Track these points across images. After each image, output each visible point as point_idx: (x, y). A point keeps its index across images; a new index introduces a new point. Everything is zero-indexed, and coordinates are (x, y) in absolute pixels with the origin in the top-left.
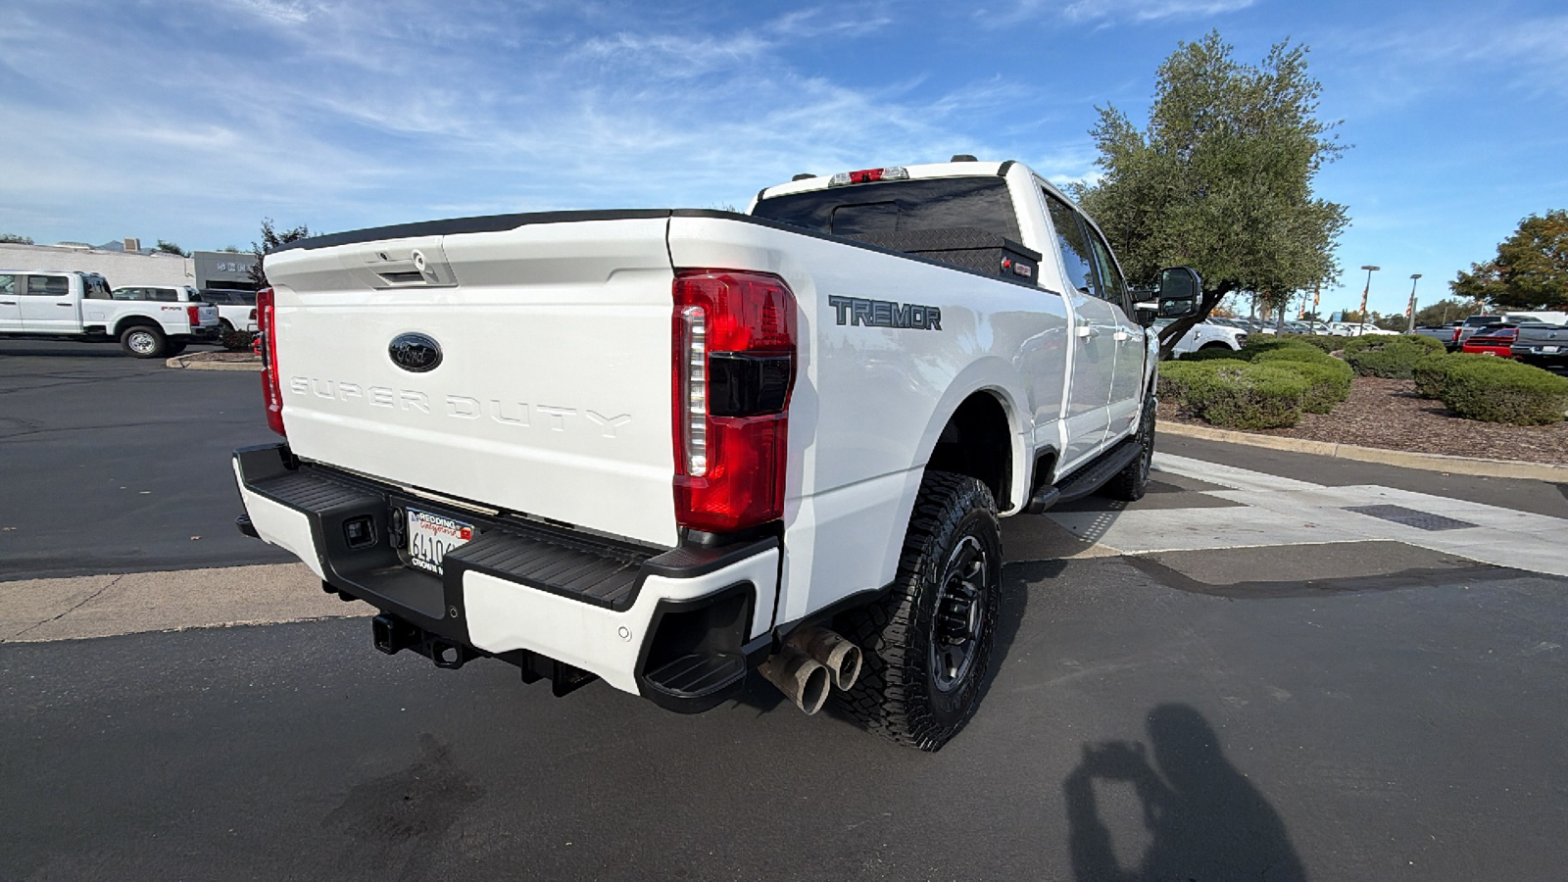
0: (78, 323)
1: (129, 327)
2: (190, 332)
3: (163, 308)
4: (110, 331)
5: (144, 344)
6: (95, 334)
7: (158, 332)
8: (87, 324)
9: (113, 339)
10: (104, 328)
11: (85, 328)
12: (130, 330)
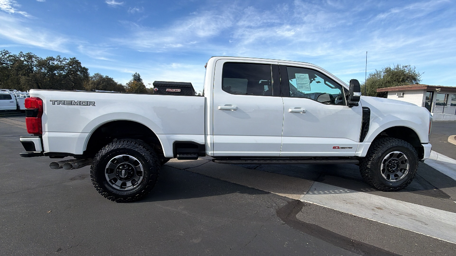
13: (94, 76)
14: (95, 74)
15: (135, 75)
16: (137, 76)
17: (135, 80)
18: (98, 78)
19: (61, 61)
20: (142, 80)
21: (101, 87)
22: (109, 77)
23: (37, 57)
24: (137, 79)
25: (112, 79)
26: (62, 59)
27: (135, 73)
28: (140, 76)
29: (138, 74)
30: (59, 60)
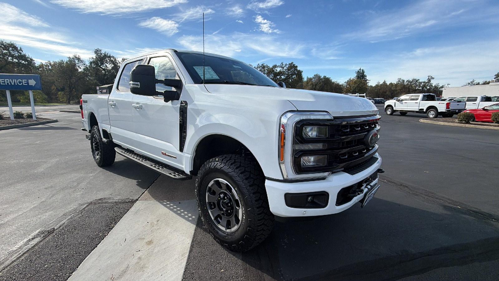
0: (418, 108)
1: (429, 109)
2: (445, 111)
3: (439, 103)
4: (425, 110)
5: (432, 114)
6: (421, 111)
7: (436, 110)
8: (420, 108)
9: (425, 112)
10: (423, 109)
11: (419, 109)
12: (430, 110)
13: (313, 77)
14: (315, 75)
15: (358, 71)
16: (361, 72)
17: (358, 77)
18: (317, 78)
19: (283, 67)
20: (366, 76)
21: (318, 88)
22: (327, 77)
23: (268, 67)
24: (361, 76)
25: (329, 79)
26: (284, 65)
27: (359, 70)
28: (364, 71)
29: (363, 70)
30: (282, 67)
